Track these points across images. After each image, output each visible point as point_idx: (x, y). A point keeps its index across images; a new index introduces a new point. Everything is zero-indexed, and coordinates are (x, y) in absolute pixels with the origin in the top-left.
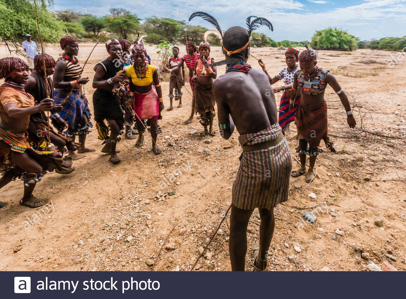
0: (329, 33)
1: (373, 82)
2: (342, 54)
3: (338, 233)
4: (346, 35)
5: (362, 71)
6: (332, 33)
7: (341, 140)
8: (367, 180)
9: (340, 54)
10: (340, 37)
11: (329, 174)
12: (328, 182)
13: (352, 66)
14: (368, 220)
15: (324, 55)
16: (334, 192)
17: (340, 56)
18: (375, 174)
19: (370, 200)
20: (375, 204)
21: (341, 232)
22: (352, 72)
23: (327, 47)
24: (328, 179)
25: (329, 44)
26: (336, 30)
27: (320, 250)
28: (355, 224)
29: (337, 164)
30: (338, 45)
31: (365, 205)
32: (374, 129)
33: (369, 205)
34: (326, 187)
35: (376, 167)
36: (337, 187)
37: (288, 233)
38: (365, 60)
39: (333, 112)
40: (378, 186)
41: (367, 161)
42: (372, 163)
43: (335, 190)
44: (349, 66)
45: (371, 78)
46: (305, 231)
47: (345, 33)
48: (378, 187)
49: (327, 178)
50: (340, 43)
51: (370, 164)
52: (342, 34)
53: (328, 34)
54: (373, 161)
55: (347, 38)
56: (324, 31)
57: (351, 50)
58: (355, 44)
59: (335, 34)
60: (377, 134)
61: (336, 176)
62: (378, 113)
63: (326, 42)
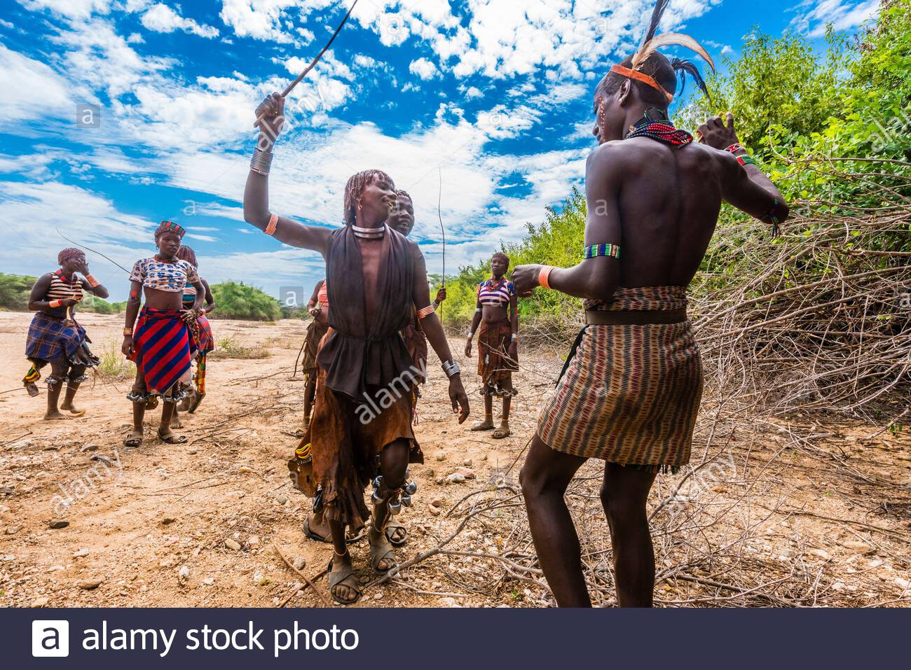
0: (231, 289)
2: (260, 324)
4: (260, 295)
6: (235, 290)
10: (250, 298)
23: (229, 313)
25: (231, 309)
26: (242, 285)
30: (248, 312)
47: (259, 292)
50: (252, 308)
52: (254, 294)
53: (229, 291)
55: (263, 299)
56: (220, 286)
57: (272, 319)
58: (277, 309)
59: (240, 292)
63: (226, 305)
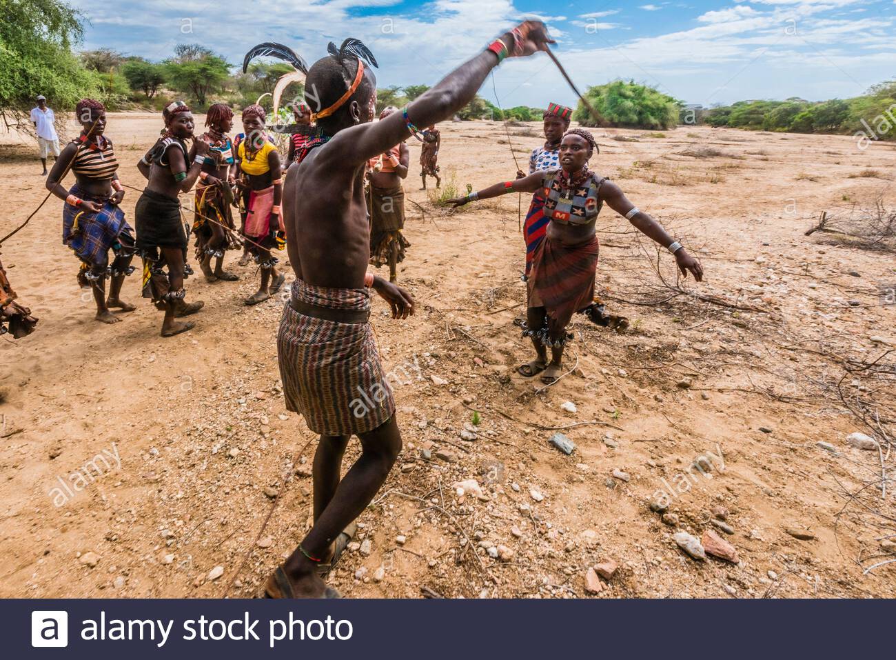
0: (617, 92)
1: (711, 197)
2: (644, 136)
3: (616, 475)
4: (654, 96)
5: (688, 173)
6: (623, 91)
7: (633, 308)
8: (683, 386)
9: (640, 135)
10: (640, 100)
11: (604, 371)
12: (603, 386)
13: (666, 161)
14: (681, 459)
15: (604, 137)
16: (613, 403)
17: (639, 140)
18: (701, 377)
19: (687, 424)
20: (697, 431)
21: (622, 475)
22: (665, 175)
23: (612, 120)
24: (602, 380)
25: (615, 115)
26: (632, 84)
27: (580, 502)
28: (653, 463)
29: (621, 354)
30: (635, 118)
31: (676, 431)
32: (705, 290)
33: (684, 431)
34: (598, 394)
35: (706, 363)
36: (620, 395)
37: (518, 468)
38: (695, 149)
39: (619, 254)
40: (707, 399)
41: (685, 351)
42: (697, 356)
43: (615, 401)
44: (660, 161)
45: (706, 187)
46: (553, 467)
47: (653, 92)
48: (706, 402)
49: (601, 378)
50: (640, 113)
51: (693, 357)
52: (646, 94)
53: (615, 92)
54: (699, 351)
55: (657, 101)
56: (605, 87)
57: (664, 127)
58: (674, 114)
59: (629, 93)
60: (712, 300)
61: (619, 375)
62: (717, 259)
63: (609, 111)
